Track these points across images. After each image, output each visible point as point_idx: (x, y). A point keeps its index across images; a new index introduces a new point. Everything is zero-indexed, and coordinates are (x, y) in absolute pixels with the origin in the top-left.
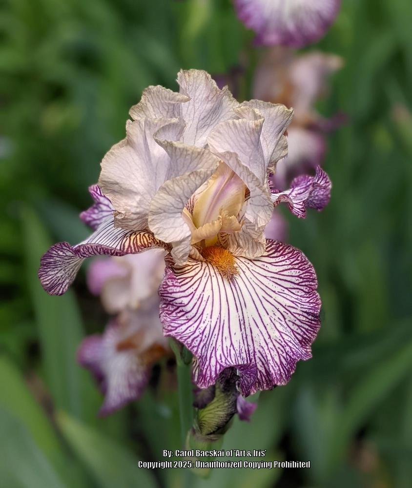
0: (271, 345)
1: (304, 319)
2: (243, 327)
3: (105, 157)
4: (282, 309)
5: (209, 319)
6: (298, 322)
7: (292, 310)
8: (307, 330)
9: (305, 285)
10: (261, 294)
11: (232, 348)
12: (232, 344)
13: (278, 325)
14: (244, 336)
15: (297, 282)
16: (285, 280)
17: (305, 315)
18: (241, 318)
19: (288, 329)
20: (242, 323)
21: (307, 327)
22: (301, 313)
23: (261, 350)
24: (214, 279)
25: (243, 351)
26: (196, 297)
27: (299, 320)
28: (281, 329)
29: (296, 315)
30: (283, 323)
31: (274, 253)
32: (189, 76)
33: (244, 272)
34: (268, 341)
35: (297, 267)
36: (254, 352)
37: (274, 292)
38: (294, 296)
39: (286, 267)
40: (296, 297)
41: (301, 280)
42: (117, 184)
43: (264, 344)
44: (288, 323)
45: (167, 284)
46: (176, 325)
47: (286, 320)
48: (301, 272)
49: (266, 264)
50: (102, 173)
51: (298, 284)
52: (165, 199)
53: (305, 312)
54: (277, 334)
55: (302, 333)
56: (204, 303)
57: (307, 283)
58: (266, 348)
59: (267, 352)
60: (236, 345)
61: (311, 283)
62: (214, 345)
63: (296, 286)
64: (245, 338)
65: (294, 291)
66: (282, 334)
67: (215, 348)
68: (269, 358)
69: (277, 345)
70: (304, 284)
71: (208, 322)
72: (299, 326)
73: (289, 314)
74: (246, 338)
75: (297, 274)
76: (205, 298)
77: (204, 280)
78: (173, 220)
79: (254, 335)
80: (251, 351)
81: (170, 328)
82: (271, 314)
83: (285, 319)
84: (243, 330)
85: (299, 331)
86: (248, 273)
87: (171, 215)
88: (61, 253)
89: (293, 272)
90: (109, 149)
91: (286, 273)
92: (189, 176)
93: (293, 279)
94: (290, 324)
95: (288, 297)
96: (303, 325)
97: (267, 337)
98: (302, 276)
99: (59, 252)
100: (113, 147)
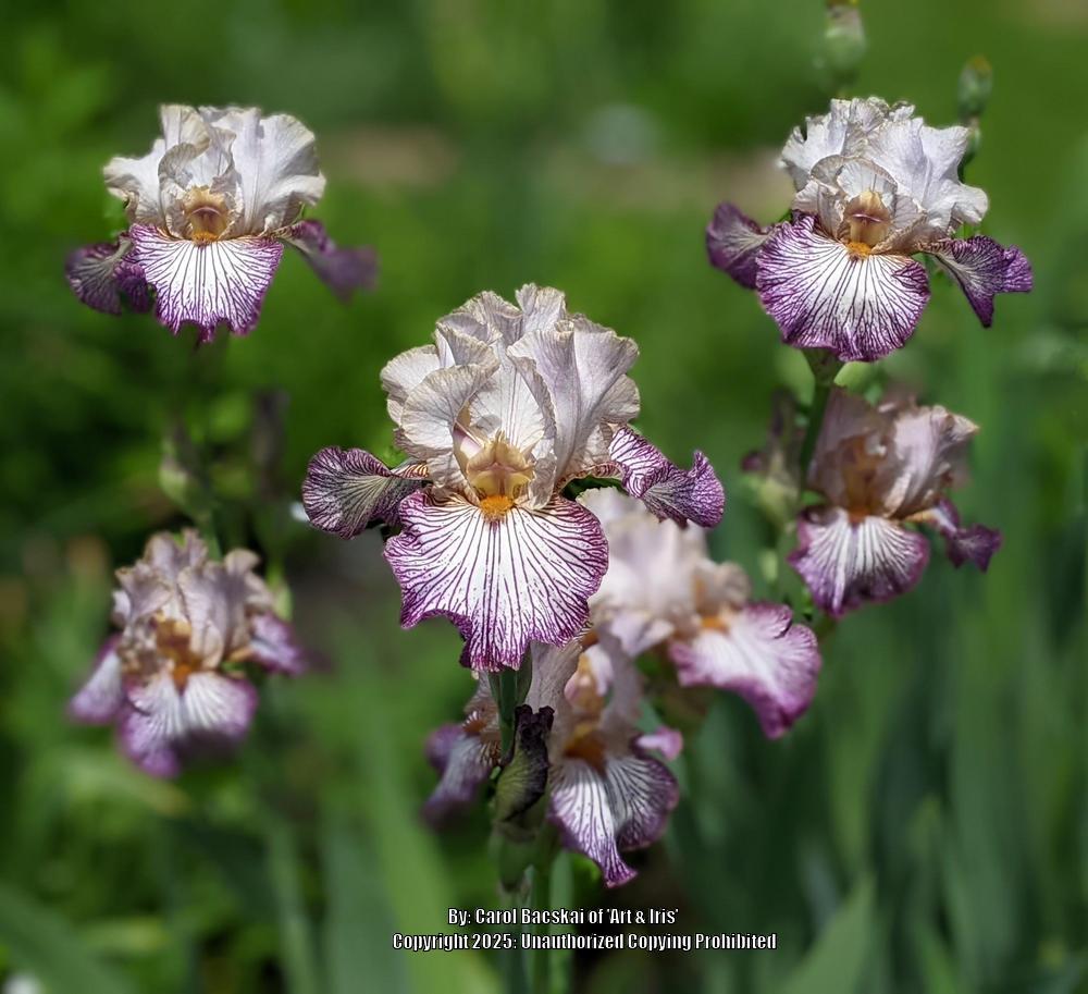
0: (516, 619)
1: (572, 603)
2: (488, 584)
3: (399, 357)
4: (548, 582)
5: (447, 560)
6: (563, 605)
7: (561, 588)
8: (573, 618)
9: (592, 566)
10: (526, 554)
11: (464, 604)
12: (466, 598)
13: (535, 599)
14: (487, 596)
15: (582, 558)
16: (567, 551)
17: (575, 598)
18: (489, 573)
19: (549, 609)
20: (489, 580)
21: (574, 615)
22: (570, 594)
23: (503, 620)
24: (475, 521)
25: (480, 613)
26: (442, 532)
27: (566, 603)
28: (537, 604)
29: (564, 596)
30: (545, 600)
31: (567, 516)
32: (544, 294)
33: (515, 523)
34: (516, 612)
35: (587, 539)
36: (495, 621)
37: (546, 559)
38: (572, 573)
39: (573, 535)
40: (575, 576)
41: (588, 557)
42: (401, 387)
43: (508, 614)
44: (552, 602)
45: (407, 504)
46: (403, 553)
47: (550, 598)
48: (591, 547)
49: (548, 524)
50: (385, 369)
51: (583, 561)
52: (427, 393)
53: (575, 594)
54: (530, 608)
55: (566, 621)
56: (449, 542)
57: (595, 564)
58: (509, 619)
59: (509, 624)
60: (472, 603)
61: (600, 565)
62: (441, 591)
63: (580, 563)
64: (487, 600)
65: (575, 568)
66: (536, 611)
67: (441, 596)
68: (508, 631)
69: (524, 621)
70: (590, 563)
71: (445, 563)
72: (564, 611)
73: (555, 591)
74: (490, 600)
75: (585, 548)
76: (454, 537)
77: (462, 519)
78: (435, 426)
79: (499, 600)
80: (492, 619)
81: (392, 552)
82: (531, 582)
83: (549, 595)
84: (488, 589)
85: (563, 617)
86: (519, 526)
87: (434, 419)
88: (331, 464)
89: (580, 544)
90: (409, 348)
91: (571, 542)
92: (459, 369)
93: (578, 553)
94: (554, 604)
95: (562, 571)
96: (570, 611)
97: (515, 607)
98: (591, 552)
99: (329, 461)
100: (413, 350)
